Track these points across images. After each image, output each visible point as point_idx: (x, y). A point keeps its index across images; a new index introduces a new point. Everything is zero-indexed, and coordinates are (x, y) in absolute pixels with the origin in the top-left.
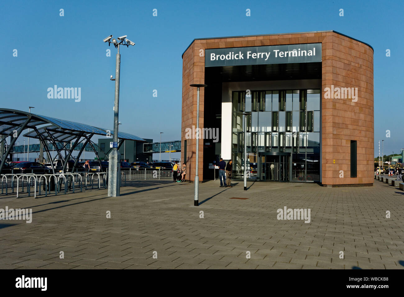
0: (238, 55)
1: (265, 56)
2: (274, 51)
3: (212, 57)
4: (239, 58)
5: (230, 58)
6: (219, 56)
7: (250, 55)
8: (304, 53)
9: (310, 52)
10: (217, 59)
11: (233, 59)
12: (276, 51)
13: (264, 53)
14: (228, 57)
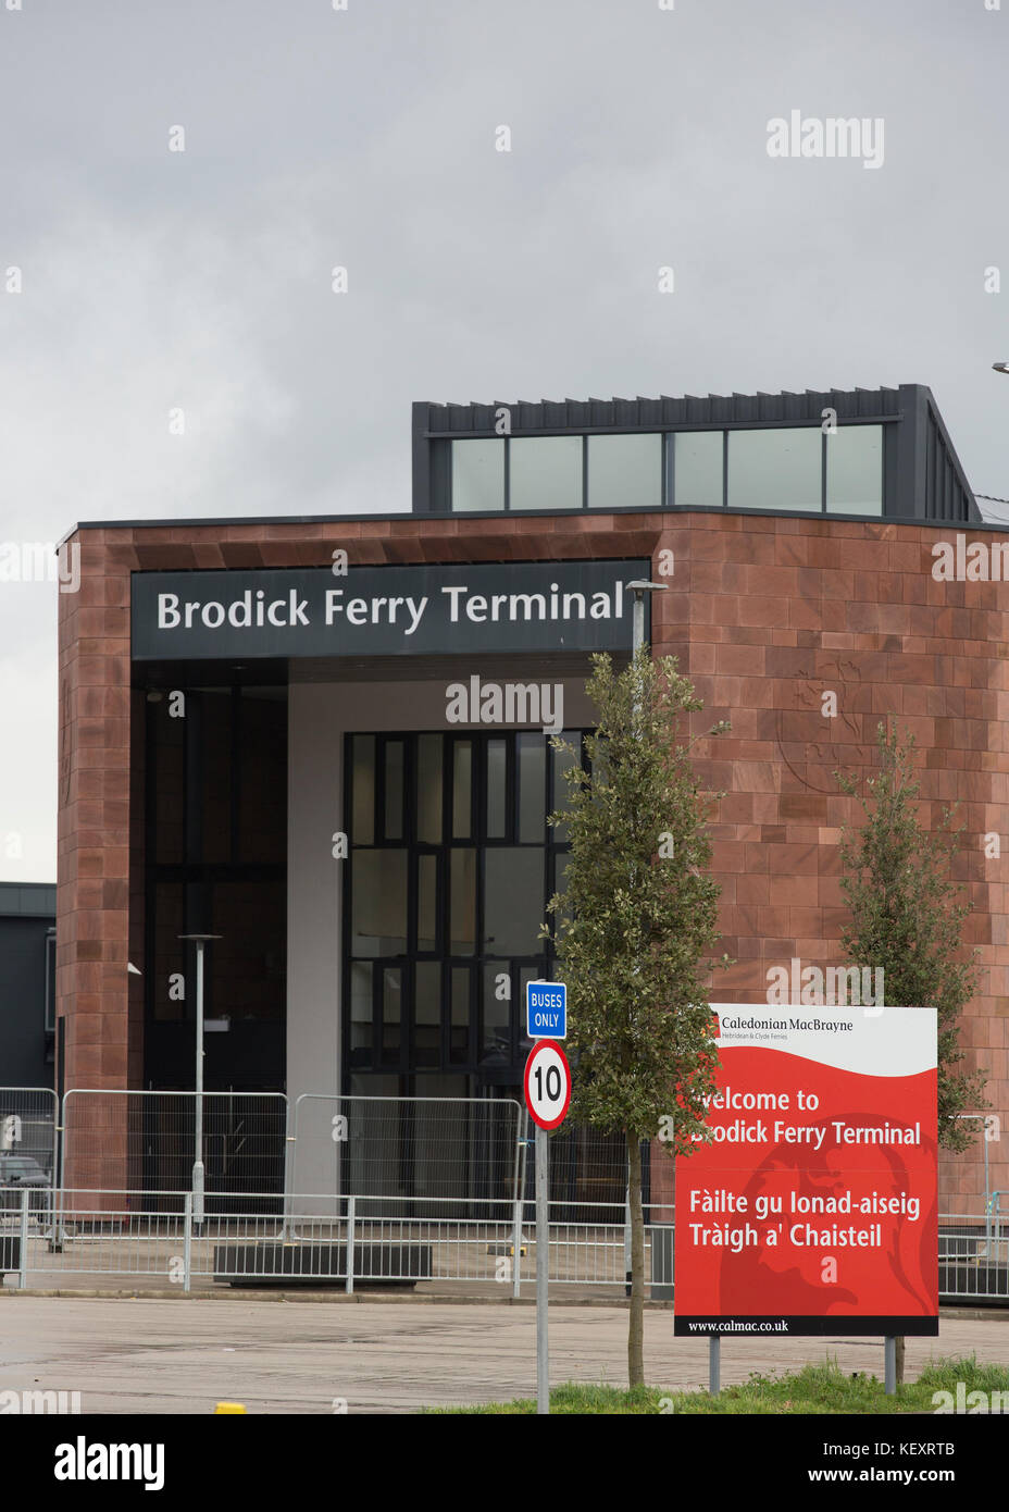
0: (283, 603)
1: (402, 610)
2: (444, 590)
3: (162, 610)
4: (288, 621)
5: (247, 621)
6: (197, 605)
7: (340, 608)
8: (574, 603)
9: (600, 599)
10: (189, 624)
11: (260, 622)
12: (454, 592)
13: (400, 601)
14: (240, 614)
